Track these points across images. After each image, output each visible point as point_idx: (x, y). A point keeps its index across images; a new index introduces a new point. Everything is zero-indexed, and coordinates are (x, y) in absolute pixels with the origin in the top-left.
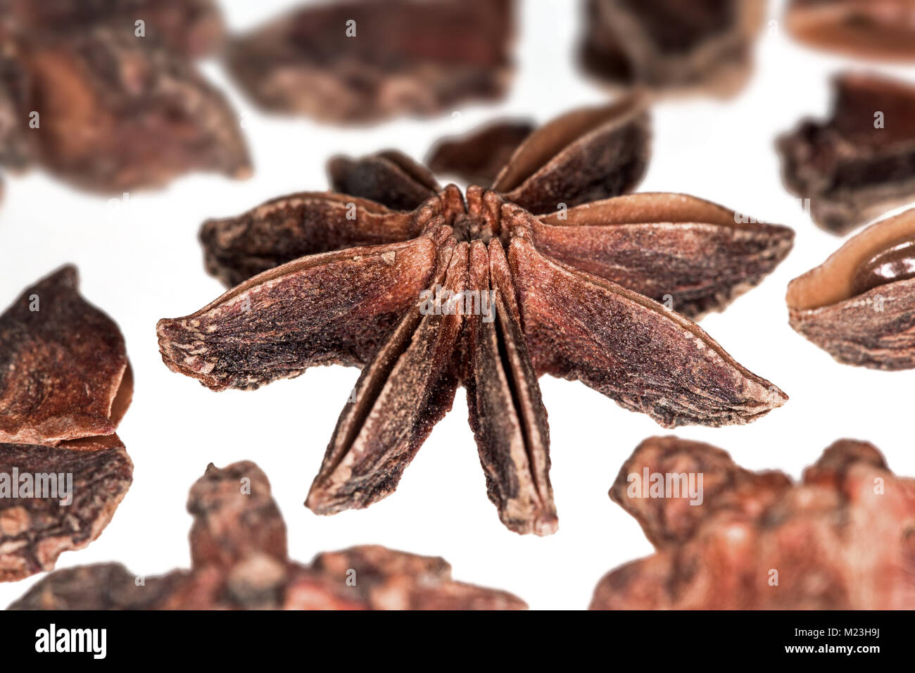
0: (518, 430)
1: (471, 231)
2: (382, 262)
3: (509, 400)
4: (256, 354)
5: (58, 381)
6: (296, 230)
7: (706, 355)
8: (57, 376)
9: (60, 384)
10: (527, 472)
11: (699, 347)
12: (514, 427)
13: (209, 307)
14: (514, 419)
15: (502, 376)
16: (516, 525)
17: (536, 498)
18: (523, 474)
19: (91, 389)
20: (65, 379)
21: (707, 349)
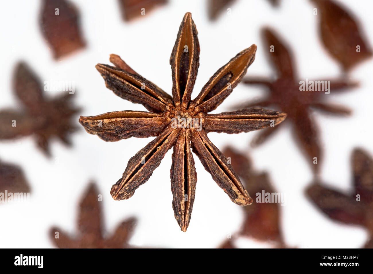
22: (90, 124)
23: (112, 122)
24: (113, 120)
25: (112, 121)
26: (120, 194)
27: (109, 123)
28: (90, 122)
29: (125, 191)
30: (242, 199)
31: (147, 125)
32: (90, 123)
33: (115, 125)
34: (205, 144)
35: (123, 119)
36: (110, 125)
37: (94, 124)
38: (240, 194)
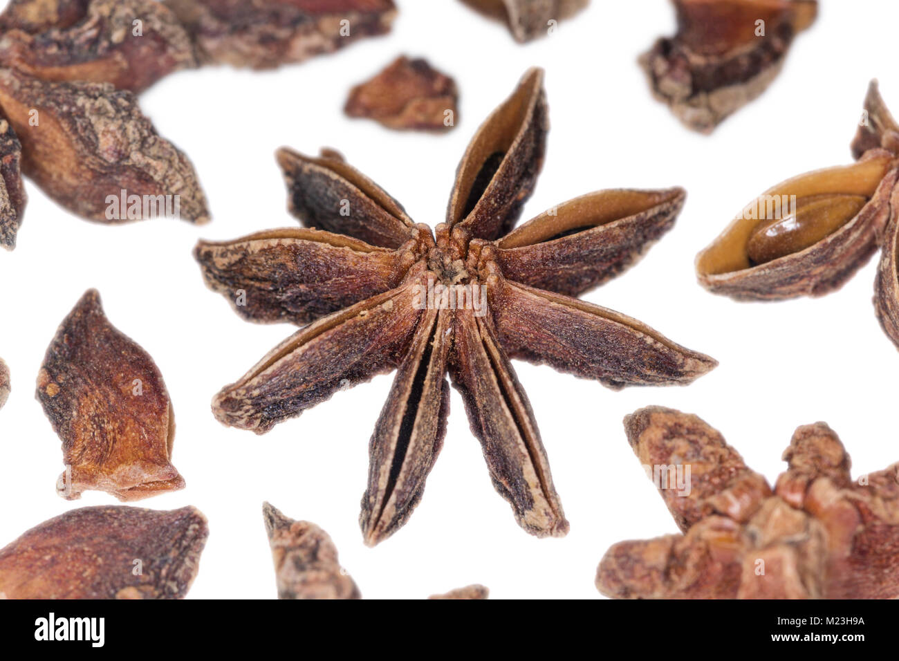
0: (528, 459)
1: (445, 263)
2: (383, 312)
3: (517, 434)
4: (290, 402)
5: (117, 425)
6: (290, 265)
7: (655, 347)
8: (115, 420)
9: (119, 428)
10: (540, 491)
11: (648, 343)
12: (525, 456)
13: (250, 375)
14: (524, 451)
15: (508, 413)
16: (535, 529)
17: (550, 510)
18: (536, 492)
19: (148, 432)
20: (122, 422)
21: (655, 343)
22: (216, 257)
23: (270, 248)
24: (274, 242)
25: (269, 245)
26: (231, 398)
27: (263, 251)
28: (218, 250)
29: (248, 398)
30: (543, 512)
31: (352, 274)
32: (217, 254)
33: (273, 259)
34: (484, 342)
35: (296, 243)
36: (263, 259)
37: (226, 256)
38: (540, 495)
